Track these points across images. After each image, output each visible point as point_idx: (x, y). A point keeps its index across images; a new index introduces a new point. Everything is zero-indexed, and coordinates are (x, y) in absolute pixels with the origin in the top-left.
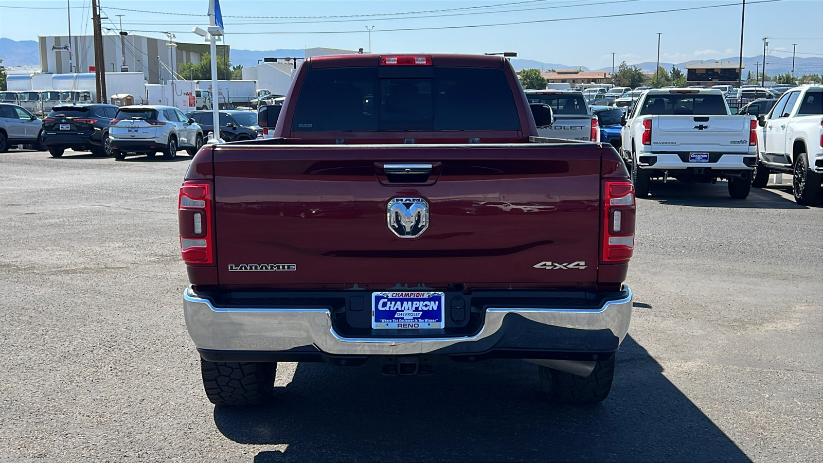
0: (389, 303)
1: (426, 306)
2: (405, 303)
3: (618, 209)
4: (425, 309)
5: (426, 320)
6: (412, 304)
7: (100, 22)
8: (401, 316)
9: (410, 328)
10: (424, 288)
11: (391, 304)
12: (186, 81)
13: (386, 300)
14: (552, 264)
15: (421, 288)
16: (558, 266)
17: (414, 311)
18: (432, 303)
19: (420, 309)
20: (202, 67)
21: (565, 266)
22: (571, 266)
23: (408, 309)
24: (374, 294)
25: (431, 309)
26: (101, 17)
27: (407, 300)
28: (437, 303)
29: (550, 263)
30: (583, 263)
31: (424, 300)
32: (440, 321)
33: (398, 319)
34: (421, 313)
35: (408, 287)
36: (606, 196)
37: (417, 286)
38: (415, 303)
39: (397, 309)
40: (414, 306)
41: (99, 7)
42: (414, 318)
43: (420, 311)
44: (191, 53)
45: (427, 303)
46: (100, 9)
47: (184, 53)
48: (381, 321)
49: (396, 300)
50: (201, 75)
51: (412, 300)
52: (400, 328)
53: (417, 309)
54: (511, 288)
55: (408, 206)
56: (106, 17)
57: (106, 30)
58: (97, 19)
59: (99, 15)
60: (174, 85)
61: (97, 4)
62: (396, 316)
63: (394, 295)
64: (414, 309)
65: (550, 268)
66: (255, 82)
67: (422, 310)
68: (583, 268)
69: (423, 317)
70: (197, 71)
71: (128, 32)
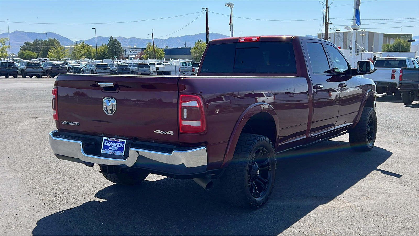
0: (108, 142)
1: (120, 145)
2: (113, 143)
3: (186, 107)
4: (119, 146)
5: (119, 151)
6: (115, 144)
7: (328, 25)
8: (111, 149)
9: (113, 154)
10: (118, 137)
11: (109, 143)
12: (369, 52)
13: (107, 141)
14: (161, 131)
15: (117, 137)
16: (163, 133)
17: (115, 147)
18: (122, 144)
19: (117, 146)
20: (394, 46)
21: (165, 133)
22: (167, 133)
23: (114, 146)
24: (104, 138)
25: (121, 147)
26: (329, 23)
27: (114, 142)
28: (123, 144)
29: (159, 131)
30: (172, 132)
31: (119, 143)
32: (123, 152)
33: (110, 149)
34: (117, 148)
35: (120, 137)
36: (180, 101)
37: (122, 137)
38: (116, 143)
39: (110, 145)
40: (116, 145)
41: (328, 18)
42: (115, 150)
43: (117, 147)
44: (391, 38)
45: (120, 144)
46: (328, 20)
47: (387, 39)
48: (105, 150)
49: (110, 141)
50: (393, 50)
51: (116, 142)
52: (110, 153)
53: (116, 146)
54: (154, 142)
55: (109, 101)
56: (331, 23)
57: (330, 29)
58: (327, 24)
59: (328, 22)
60: (362, 55)
61: (328, 17)
62: (109, 148)
63: (110, 139)
64: (115, 146)
65: (160, 133)
66: (415, 53)
67: (118, 147)
68: (172, 134)
69: (118, 150)
70: (391, 47)
71: (340, 30)
